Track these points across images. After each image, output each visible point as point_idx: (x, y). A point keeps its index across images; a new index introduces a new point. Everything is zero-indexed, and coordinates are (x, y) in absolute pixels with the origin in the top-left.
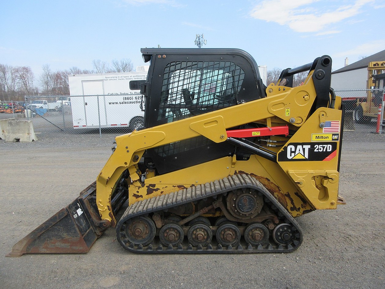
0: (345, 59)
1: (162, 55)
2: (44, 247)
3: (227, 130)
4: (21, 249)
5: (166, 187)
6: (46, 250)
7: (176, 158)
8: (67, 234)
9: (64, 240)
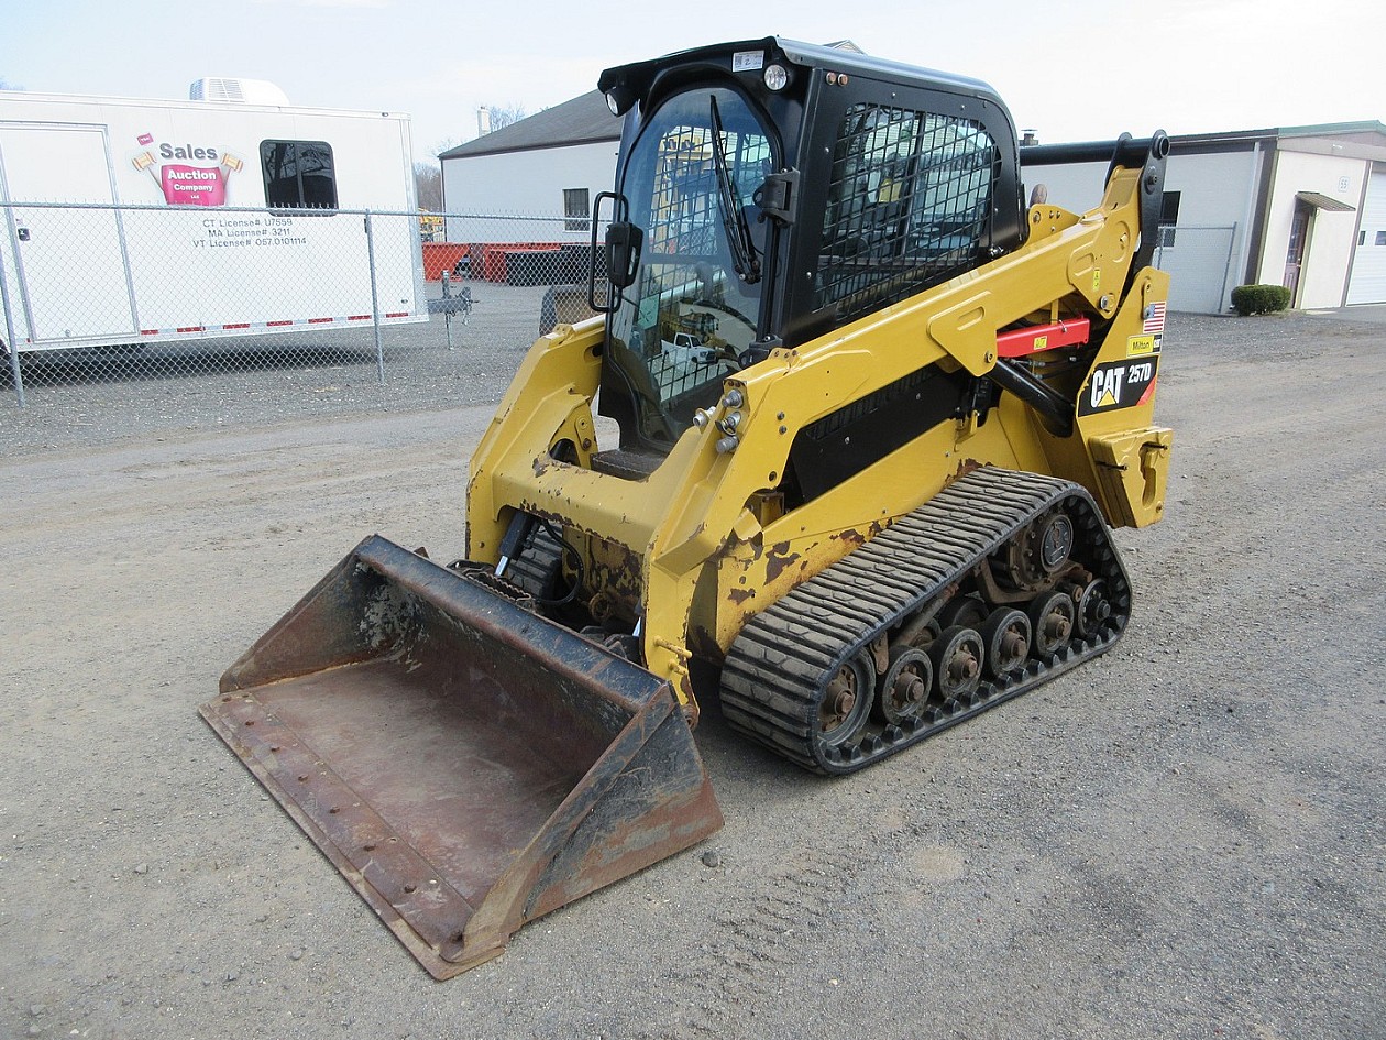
0: (479, 112)
1: (838, 73)
2: (583, 874)
3: (1001, 332)
4: (500, 920)
5: (816, 544)
6: (589, 881)
7: (848, 439)
8: (664, 785)
9: (652, 815)
